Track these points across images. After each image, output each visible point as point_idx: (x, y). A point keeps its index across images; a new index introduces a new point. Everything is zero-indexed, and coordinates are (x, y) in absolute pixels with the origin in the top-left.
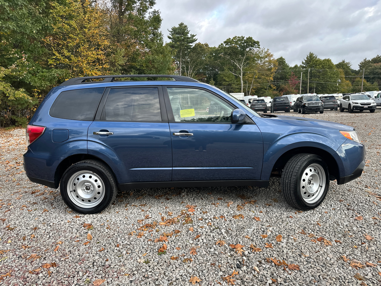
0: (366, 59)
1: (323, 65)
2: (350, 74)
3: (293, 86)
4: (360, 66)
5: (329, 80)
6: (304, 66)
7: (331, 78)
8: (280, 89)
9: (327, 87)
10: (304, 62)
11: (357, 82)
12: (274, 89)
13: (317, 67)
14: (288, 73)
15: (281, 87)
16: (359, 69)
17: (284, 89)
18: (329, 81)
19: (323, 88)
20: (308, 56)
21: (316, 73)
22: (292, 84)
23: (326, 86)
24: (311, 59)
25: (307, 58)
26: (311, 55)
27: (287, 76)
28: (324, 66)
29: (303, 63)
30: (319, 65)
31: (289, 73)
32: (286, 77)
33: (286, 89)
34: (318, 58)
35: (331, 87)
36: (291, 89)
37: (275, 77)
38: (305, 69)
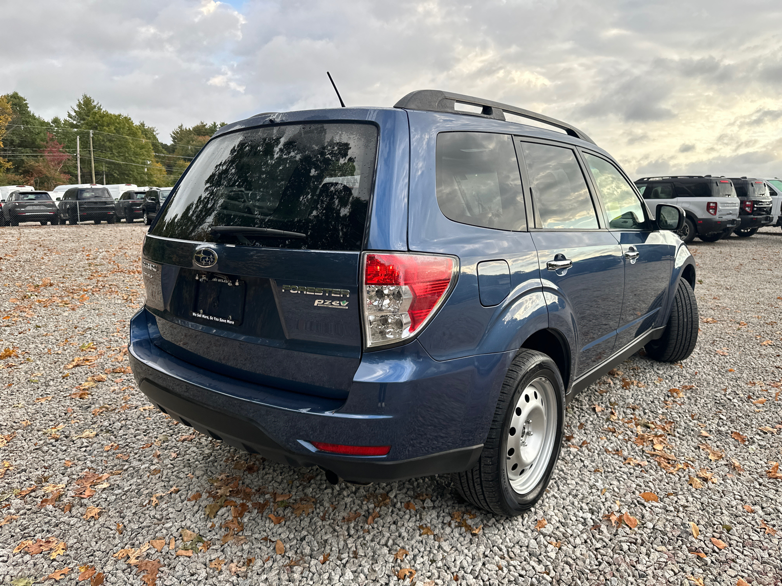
0: (182, 125)
1: (116, 127)
2: (162, 152)
3: (55, 164)
4: (174, 138)
5: (133, 159)
6: (75, 122)
7: (136, 154)
8: (23, 169)
9: (130, 174)
10: (74, 114)
11: (180, 167)
12: (8, 170)
13: (105, 129)
14: (39, 133)
15: (26, 165)
16: (173, 143)
17: (33, 169)
18: (134, 162)
19: (122, 174)
20: (80, 103)
21: (103, 141)
22: (53, 160)
23: (129, 171)
24: (89, 111)
25: (79, 106)
26: (87, 102)
27: (38, 140)
28: (120, 128)
29: (70, 116)
30: (108, 126)
31: (42, 135)
32: (33, 143)
33: (40, 172)
34: (104, 110)
35: (139, 174)
36: (52, 171)
37: (7, 140)
38: (76, 130)
